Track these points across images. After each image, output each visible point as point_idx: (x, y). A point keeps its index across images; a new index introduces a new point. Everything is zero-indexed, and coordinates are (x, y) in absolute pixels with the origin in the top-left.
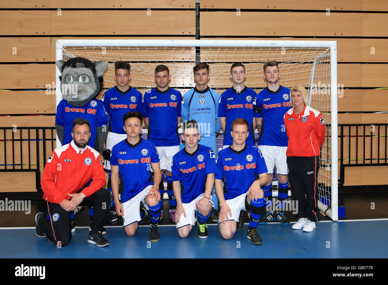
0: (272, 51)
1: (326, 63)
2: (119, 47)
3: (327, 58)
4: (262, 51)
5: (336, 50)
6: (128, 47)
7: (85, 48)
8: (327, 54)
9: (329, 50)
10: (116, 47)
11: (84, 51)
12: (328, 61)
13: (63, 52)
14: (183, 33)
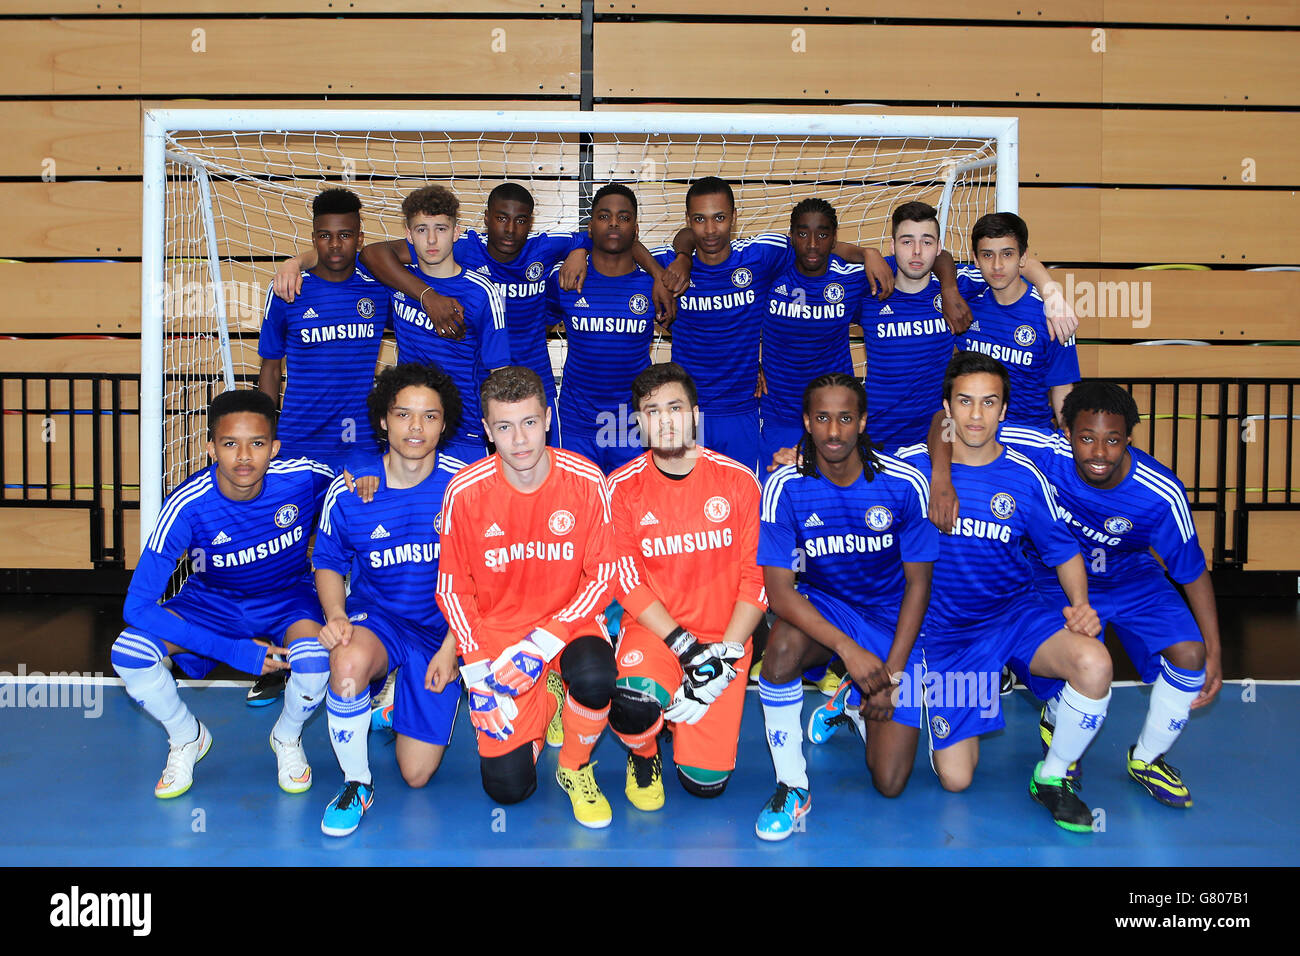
0: (812, 149)
1: (984, 184)
2: (338, 132)
3: (985, 172)
4: (781, 149)
5: (1016, 147)
6: (364, 133)
7: (234, 134)
8: (988, 159)
9: (994, 146)
10: (328, 132)
11: (232, 144)
12: (989, 178)
13: (168, 147)
14: (541, 87)
